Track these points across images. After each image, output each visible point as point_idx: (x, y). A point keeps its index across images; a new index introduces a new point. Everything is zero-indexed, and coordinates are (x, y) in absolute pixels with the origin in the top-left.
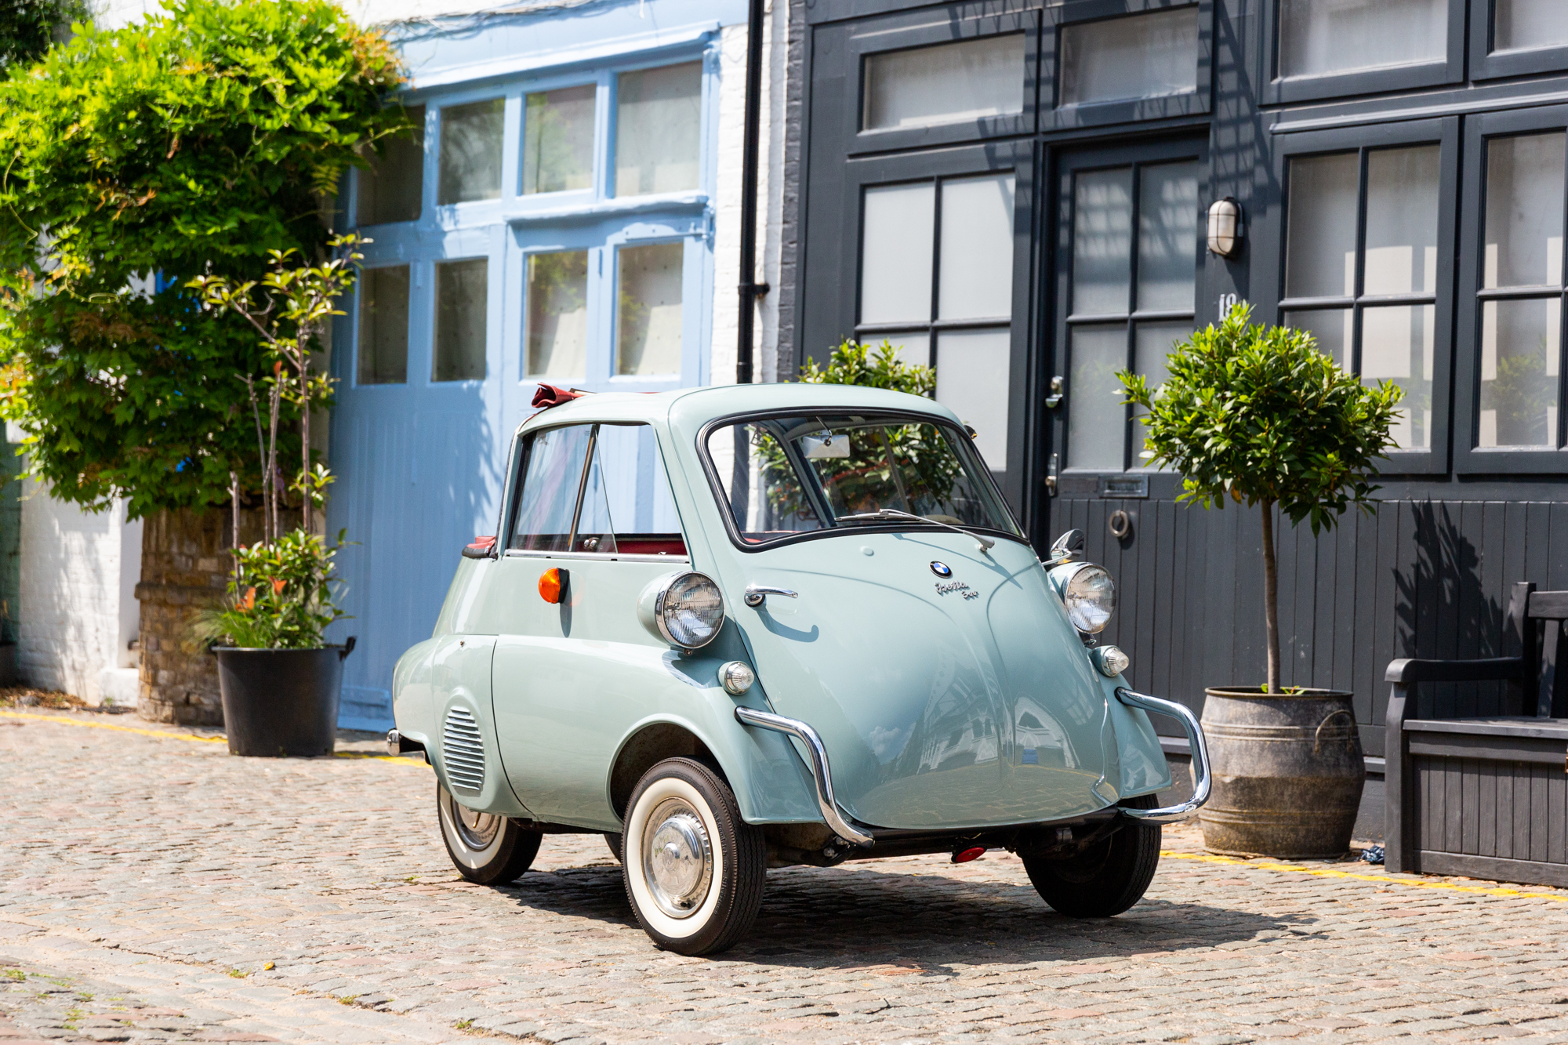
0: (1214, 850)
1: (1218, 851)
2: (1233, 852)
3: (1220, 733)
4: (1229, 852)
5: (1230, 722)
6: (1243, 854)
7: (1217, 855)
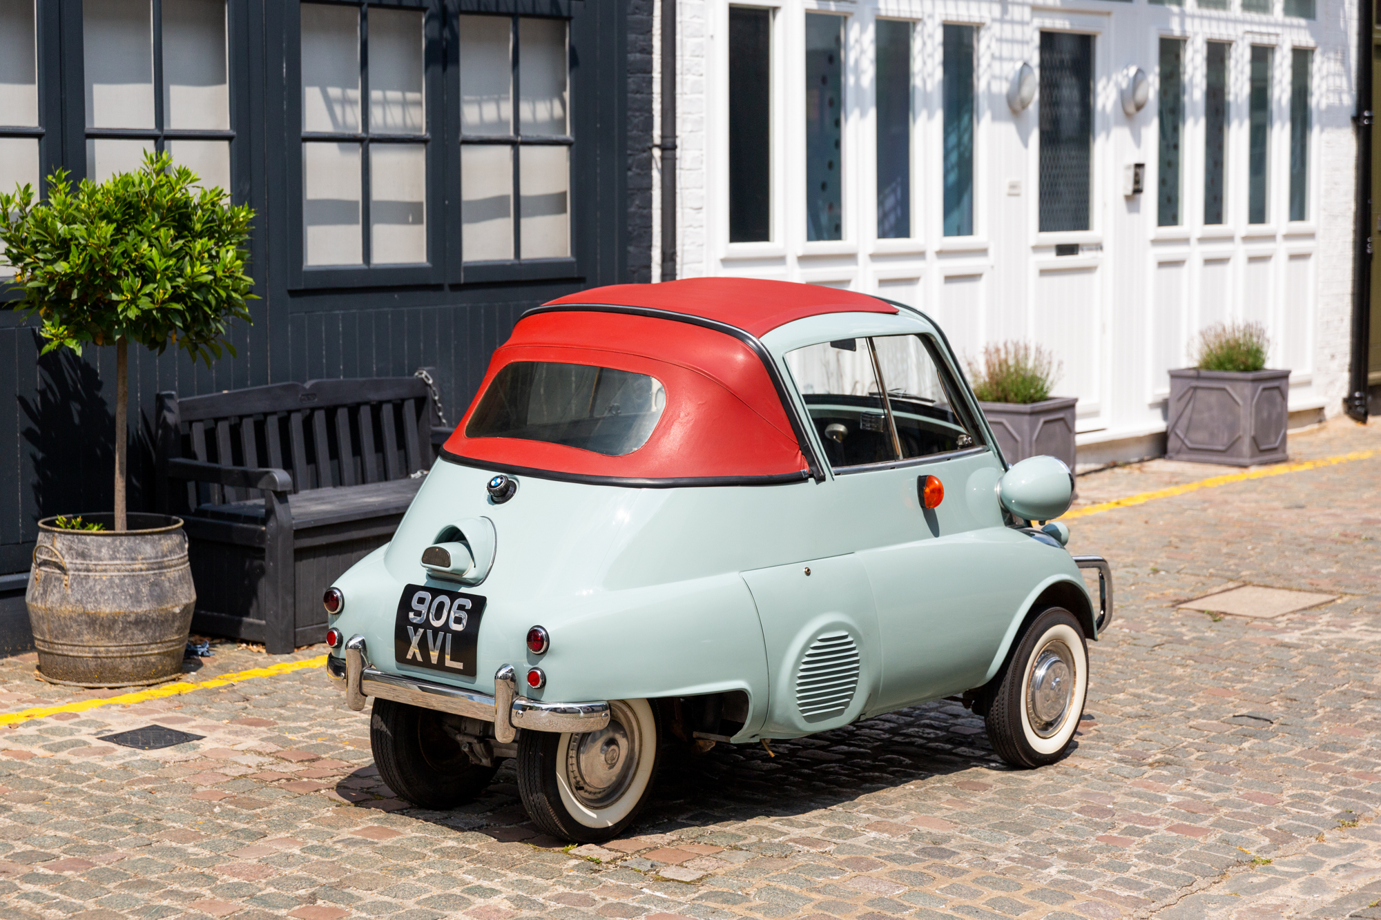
0: (146, 682)
1: (151, 681)
2: (165, 678)
3: (159, 568)
4: (162, 679)
5: (166, 556)
6: (174, 676)
7: (149, 685)
